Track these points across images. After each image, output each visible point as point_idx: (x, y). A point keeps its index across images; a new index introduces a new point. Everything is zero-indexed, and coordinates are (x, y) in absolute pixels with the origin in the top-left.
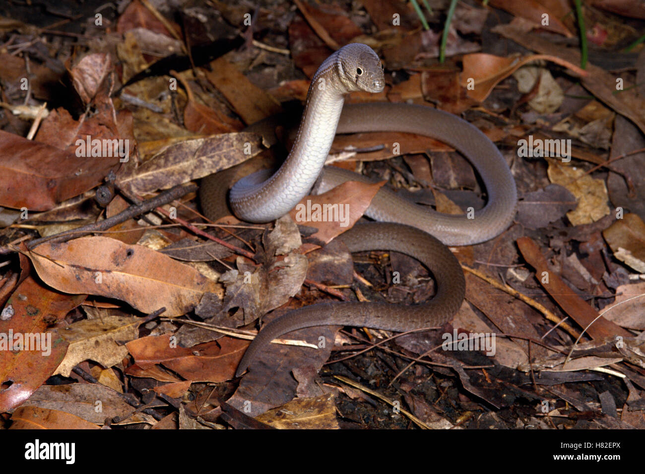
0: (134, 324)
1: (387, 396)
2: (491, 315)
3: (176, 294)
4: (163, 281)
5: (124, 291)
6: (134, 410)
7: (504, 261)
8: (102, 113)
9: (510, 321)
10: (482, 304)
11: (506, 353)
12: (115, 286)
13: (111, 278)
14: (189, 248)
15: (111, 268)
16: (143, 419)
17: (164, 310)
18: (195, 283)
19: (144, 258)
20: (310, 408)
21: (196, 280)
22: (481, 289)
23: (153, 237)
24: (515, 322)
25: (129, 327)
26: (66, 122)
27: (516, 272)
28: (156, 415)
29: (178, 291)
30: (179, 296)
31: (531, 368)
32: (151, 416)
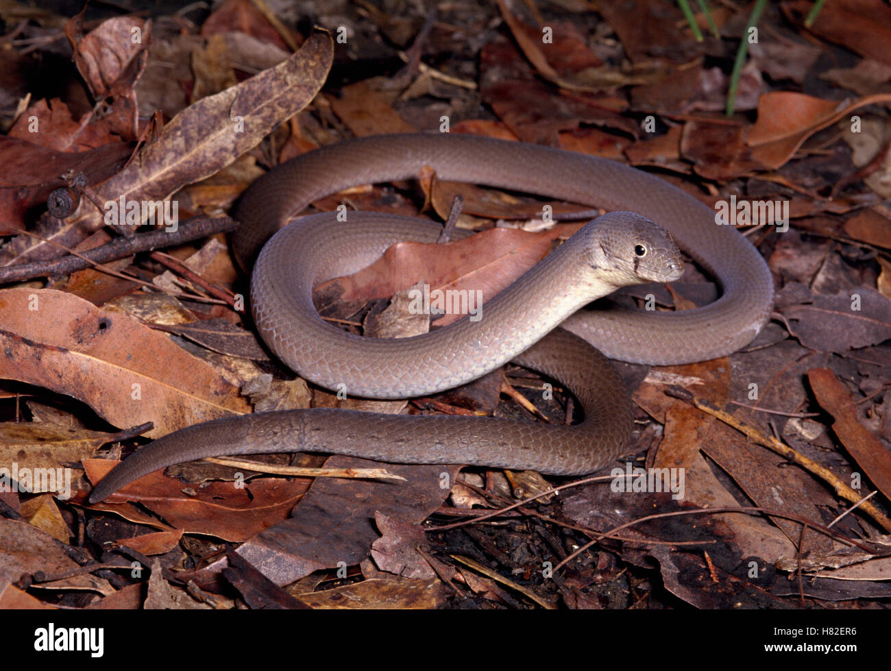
0: (94, 440)
1: (539, 596)
2: (744, 482)
3: (175, 403)
4: (155, 378)
5: (86, 386)
6: (78, 568)
7: (782, 406)
8: (118, 114)
9: (776, 494)
10: (732, 463)
11: (760, 542)
12: (72, 375)
13: (65, 362)
14: (225, 334)
15: (69, 344)
16: (91, 584)
17: (150, 426)
18: (212, 391)
19: (127, 337)
20: (394, 597)
21: (213, 386)
22: (734, 442)
23: (166, 308)
24: (784, 496)
25: (84, 443)
26: (59, 121)
27: (802, 426)
28: (115, 580)
29: (181, 400)
30: (181, 408)
31: (798, 566)
32: (106, 581)
